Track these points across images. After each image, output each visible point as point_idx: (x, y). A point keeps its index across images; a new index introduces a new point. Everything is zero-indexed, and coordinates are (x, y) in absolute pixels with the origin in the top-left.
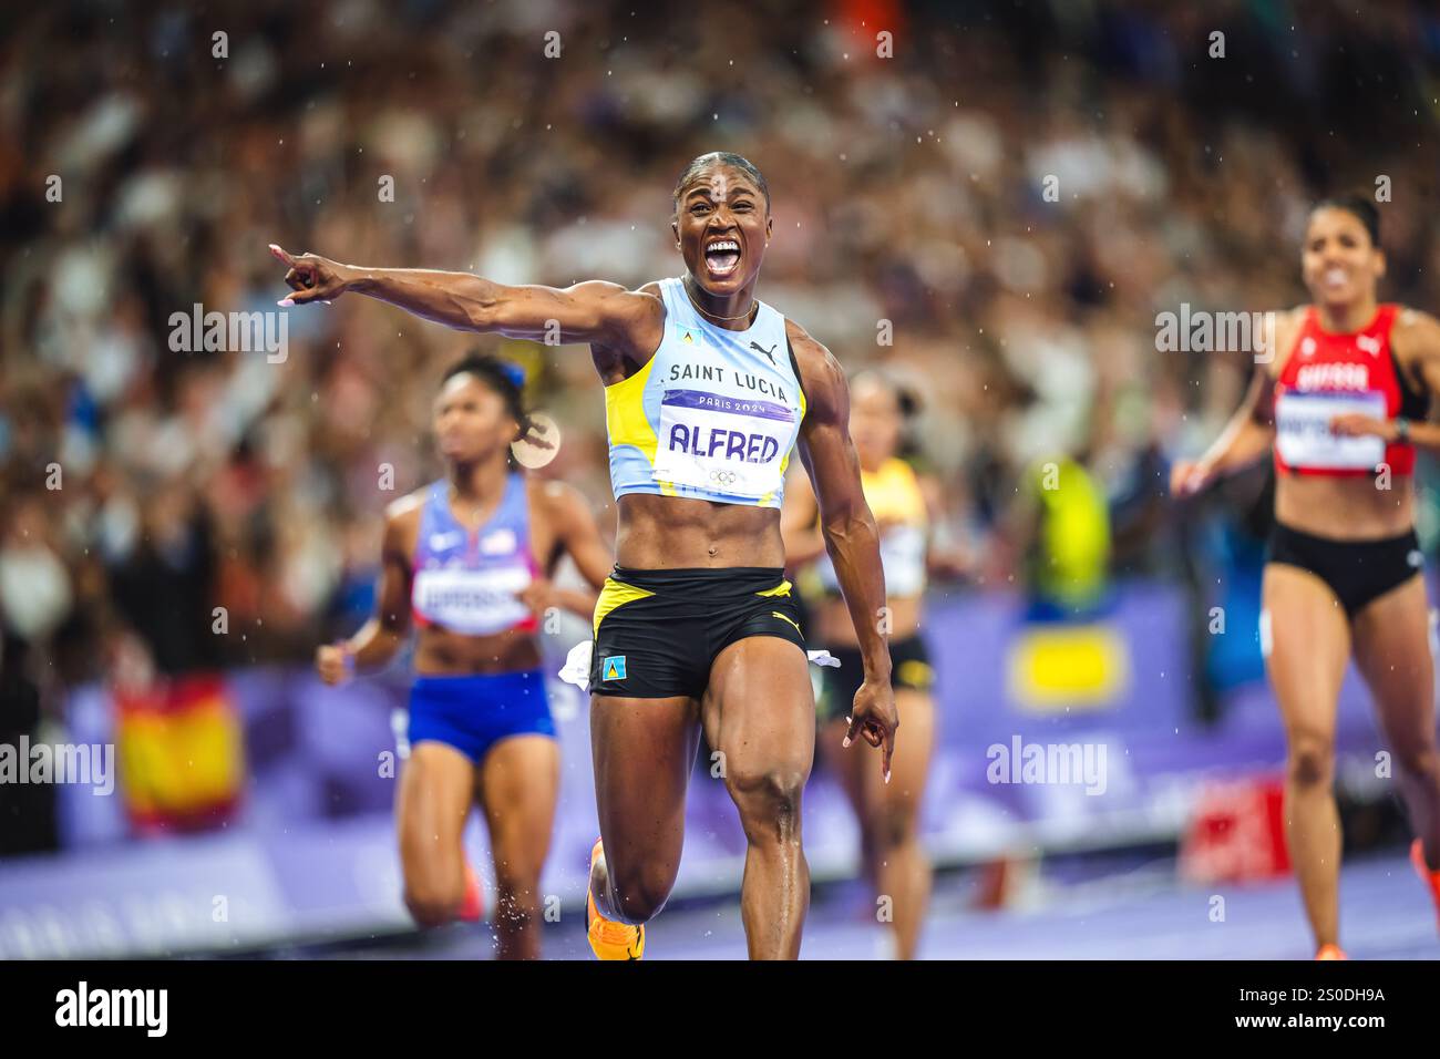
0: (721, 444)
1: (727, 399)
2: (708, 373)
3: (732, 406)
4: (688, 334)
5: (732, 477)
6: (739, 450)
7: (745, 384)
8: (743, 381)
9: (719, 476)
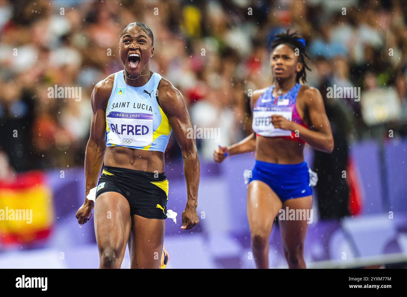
0: (125, 129)
2: (124, 105)
3: (129, 116)
4: (121, 91)
5: (131, 141)
6: (132, 131)
7: (137, 107)
8: (136, 106)
9: (126, 141)
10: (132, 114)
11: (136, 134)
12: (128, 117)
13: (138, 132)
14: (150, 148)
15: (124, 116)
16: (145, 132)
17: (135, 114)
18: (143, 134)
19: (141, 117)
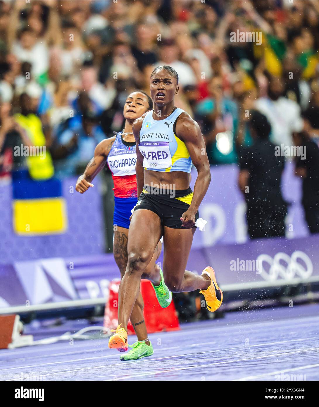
1: (151, 142)
4: (148, 124)
9: (152, 165)
10: (154, 142)
11: (159, 159)
12: (152, 146)
13: (160, 157)
14: (171, 169)
15: (149, 144)
16: (165, 157)
17: (156, 142)
18: (164, 158)
19: (160, 144)
